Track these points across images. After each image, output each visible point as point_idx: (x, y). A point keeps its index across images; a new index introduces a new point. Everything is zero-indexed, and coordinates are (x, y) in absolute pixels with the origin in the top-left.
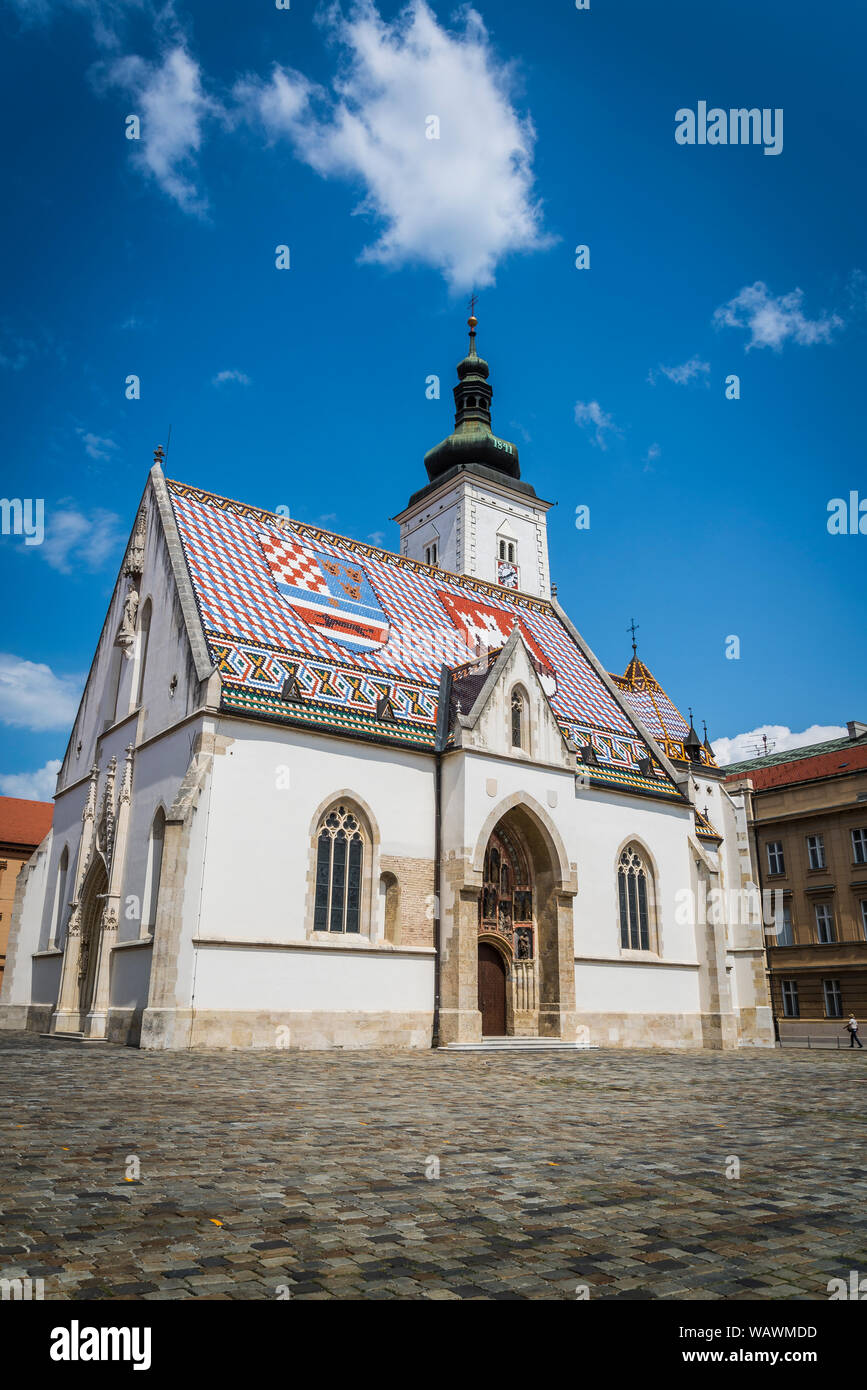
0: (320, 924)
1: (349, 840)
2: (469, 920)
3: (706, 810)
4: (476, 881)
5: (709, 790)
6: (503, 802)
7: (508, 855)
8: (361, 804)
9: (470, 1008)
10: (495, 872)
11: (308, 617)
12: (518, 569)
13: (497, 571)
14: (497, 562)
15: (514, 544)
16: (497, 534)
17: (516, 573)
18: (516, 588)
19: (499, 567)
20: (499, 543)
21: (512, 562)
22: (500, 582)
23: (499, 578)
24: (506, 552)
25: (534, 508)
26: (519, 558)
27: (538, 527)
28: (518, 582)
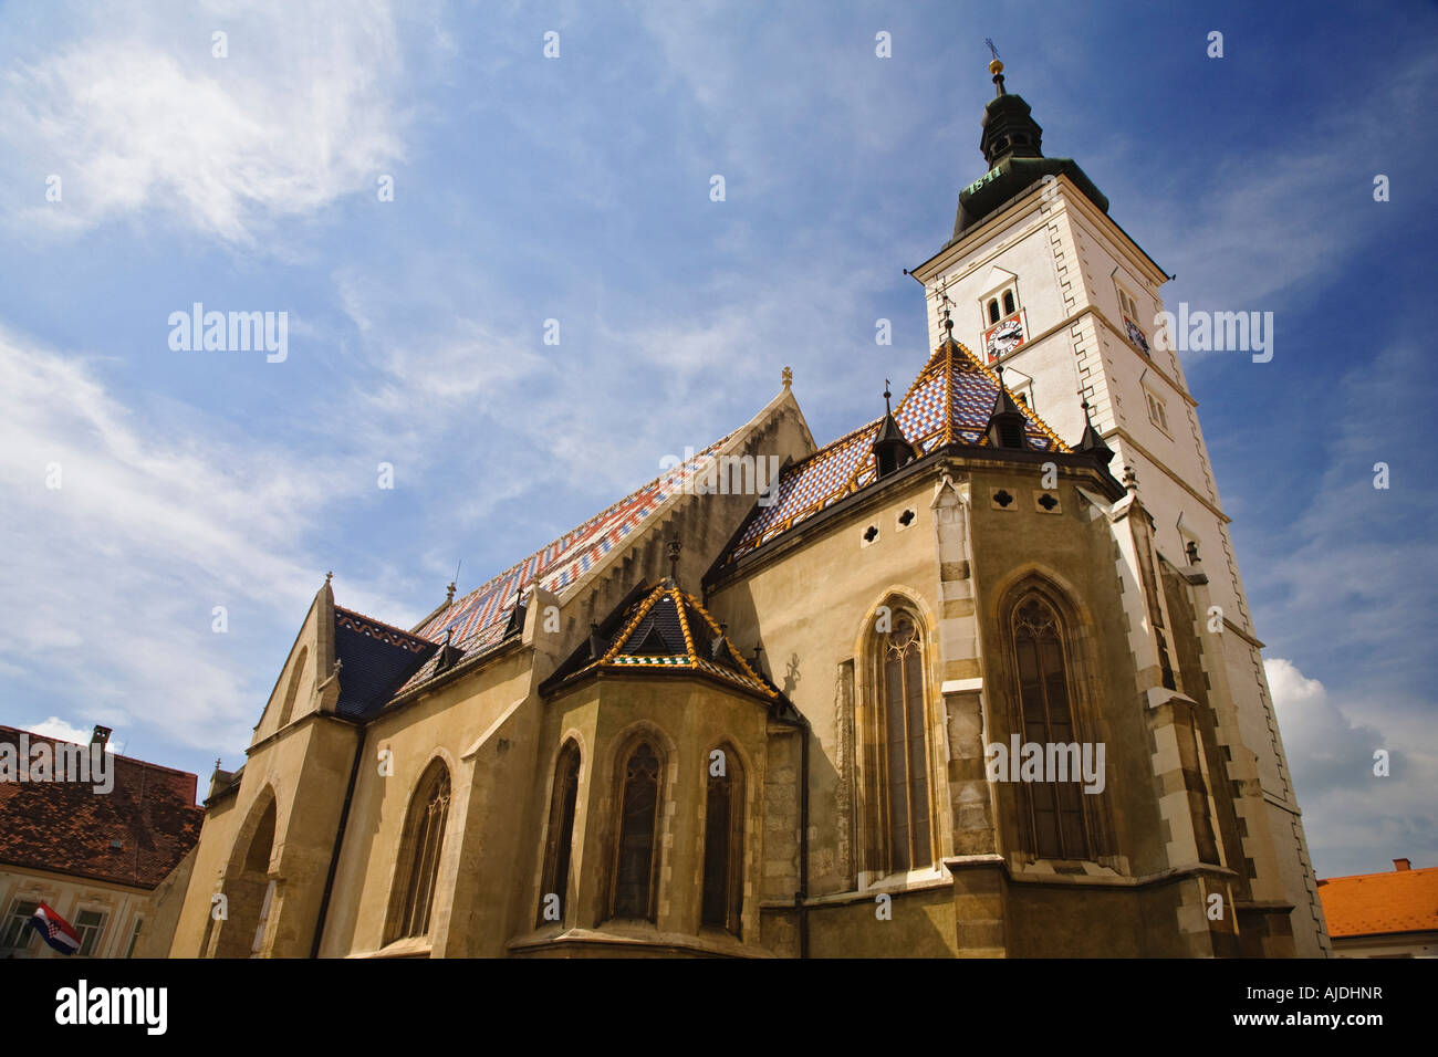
12: (1022, 315)
13: (985, 350)
14: (984, 337)
15: (1012, 287)
16: (980, 300)
17: (1019, 322)
18: (1022, 342)
19: (988, 340)
20: (985, 308)
21: (1013, 311)
22: (991, 359)
23: (990, 354)
24: (1001, 308)
25: (1040, 206)
26: (1022, 297)
27: (1052, 225)
28: (1023, 333)
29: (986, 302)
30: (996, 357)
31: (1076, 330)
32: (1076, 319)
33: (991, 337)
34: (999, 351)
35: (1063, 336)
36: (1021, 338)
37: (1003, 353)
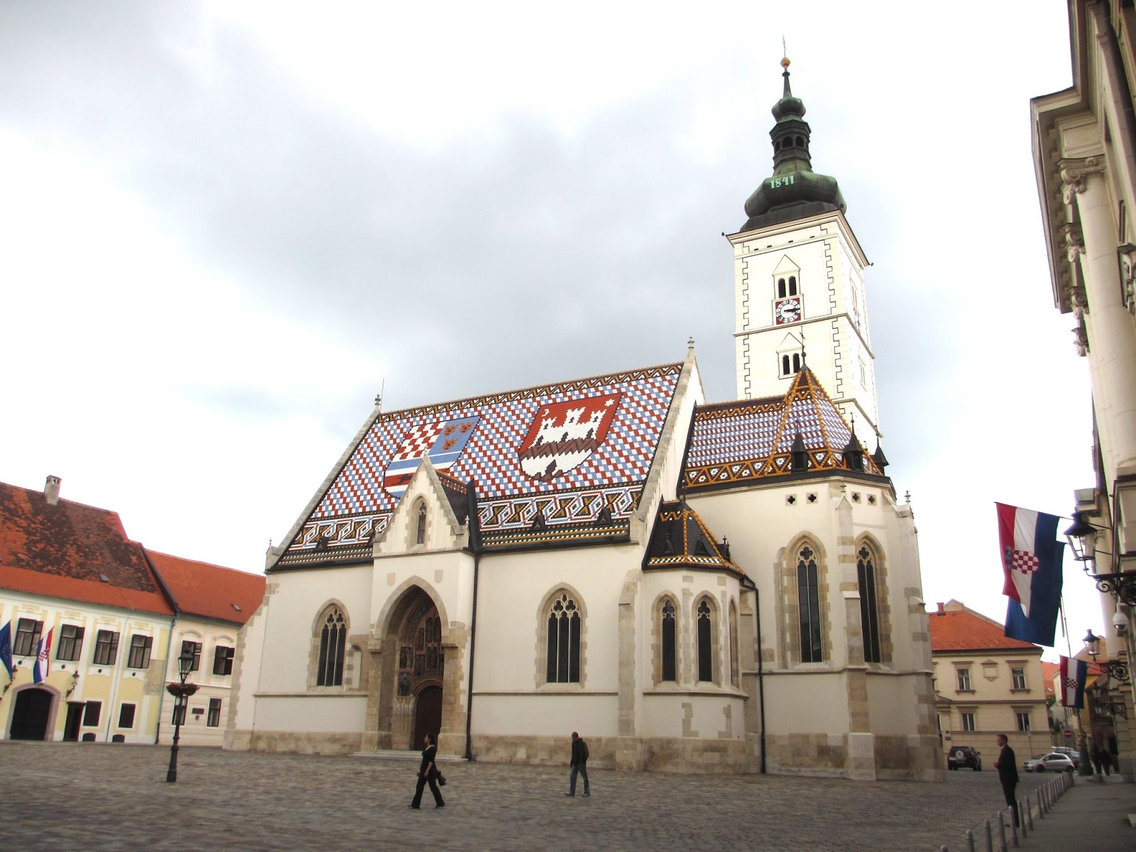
0: (320, 682)
1: (339, 629)
4: (375, 645)
5: (812, 497)
6: (399, 588)
8: (340, 605)
9: (372, 730)
11: (389, 482)
12: (801, 299)
13: (774, 313)
14: (773, 304)
15: (795, 275)
16: (773, 276)
17: (799, 303)
18: (799, 318)
19: (777, 307)
20: (776, 283)
21: (795, 293)
22: (778, 322)
23: (777, 318)
24: (788, 287)
25: (820, 225)
26: (802, 287)
27: (827, 242)
28: (801, 311)
29: (777, 279)
30: (781, 322)
31: (836, 325)
32: (836, 318)
33: (779, 306)
34: (783, 319)
35: (826, 326)
36: (799, 315)
37: (786, 321)
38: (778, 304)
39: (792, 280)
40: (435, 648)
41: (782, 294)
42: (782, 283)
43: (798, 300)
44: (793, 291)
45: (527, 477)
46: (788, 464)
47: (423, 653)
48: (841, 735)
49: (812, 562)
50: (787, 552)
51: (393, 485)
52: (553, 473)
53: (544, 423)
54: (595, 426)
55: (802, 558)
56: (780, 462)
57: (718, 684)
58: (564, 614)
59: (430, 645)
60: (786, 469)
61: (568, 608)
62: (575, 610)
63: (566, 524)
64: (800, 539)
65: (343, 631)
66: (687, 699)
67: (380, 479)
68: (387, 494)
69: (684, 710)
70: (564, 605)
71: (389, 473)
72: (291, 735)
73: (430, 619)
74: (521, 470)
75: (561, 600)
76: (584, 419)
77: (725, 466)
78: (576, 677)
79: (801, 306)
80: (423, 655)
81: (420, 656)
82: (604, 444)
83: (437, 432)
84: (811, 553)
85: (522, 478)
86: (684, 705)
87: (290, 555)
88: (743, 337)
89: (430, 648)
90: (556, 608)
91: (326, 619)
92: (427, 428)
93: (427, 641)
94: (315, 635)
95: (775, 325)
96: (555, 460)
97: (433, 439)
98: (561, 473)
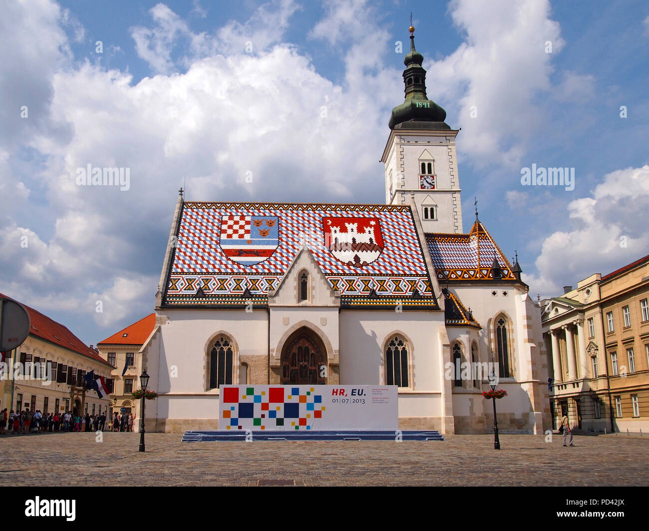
0: (212, 386)
1: (225, 351)
2: (275, 380)
3: (469, 309)
4: (276, 363)
5: (505, 294)
6: (292, 327)
7: (314, 348)
8: (228, 335)
10: (307, 357)
11: (229, 253)
12: (435, 177)
13: (420, 182)
14: (419, 176)
15: (432, 163)
16: (419, 160)
17: (433, 179)
18: (434, 188)
19: (421, 179)
20: (421, 165)
21: (431, 173)
22: (422, 188)
23: (421, 185)
24: (426, 169)
25: (446, 136)
26: (435, 169)
27: (449, 147)
28: (435, 184)
29: (421, 163)
30: (424, 188)
31: (455, 195)
32: (455, 192)
33: (422, 178)
34: (425, 187)
35: (449, 196)
36: (434, 186)
37: (426, 188)
38: (421, 177)
39: (429, 165)
40: (305, 366)
41: (424, 172)
42: (423, 165)
43: (433, 177)
44: (430, 172)
45: (343, 263)
46: (489, 274)
47: (297, 368)
48: (521, 413)
49: (504, 326)
50: (493, 321)
51: (233, 256)
52: (361, 263)
53: (333, 229)
54: (372, 236)
55: (499, 325)
56: (485, 272)
57: (479, 388)
58: (397, 348)
59: (301, 363)
60: (489, 277)
61: (398, 345)
62: (404, 346)
63: (388, 296)
64: (499, 315)
65: (230, 353)
66: (471, 396)
67: (219, 250)
68: (234, 262)
69: (470, 402)
70: (397, 343)
71: (224, 247)
72: (194, 421)
73: (300, 347)
74: (335, 257)
75: (394, 340)
76: (361, 230)
77: (453, 270)
78: (405, 384)
79: (435, 181)
80: (297, 370)
81: (292, 370)
82: (385, 249)
83: (248, 223)
84: (503, 322)
85: (339, 263)
86: (470, 400)
87: (170, 297)
88: (402, 192)
89: (302, 365)
90: (391, 345)
91: (214, 344)
92: (237, 218)
93: (298, 361)
94: (208, 354)
95: (420, 189)
96: (356, 255)
97: (248, 227)
98: (366, 264)
